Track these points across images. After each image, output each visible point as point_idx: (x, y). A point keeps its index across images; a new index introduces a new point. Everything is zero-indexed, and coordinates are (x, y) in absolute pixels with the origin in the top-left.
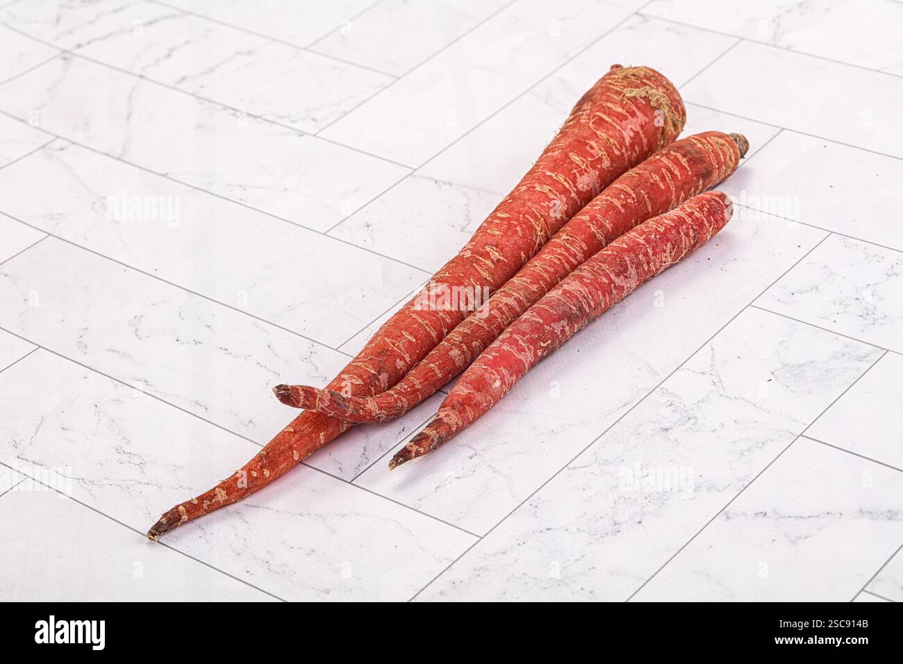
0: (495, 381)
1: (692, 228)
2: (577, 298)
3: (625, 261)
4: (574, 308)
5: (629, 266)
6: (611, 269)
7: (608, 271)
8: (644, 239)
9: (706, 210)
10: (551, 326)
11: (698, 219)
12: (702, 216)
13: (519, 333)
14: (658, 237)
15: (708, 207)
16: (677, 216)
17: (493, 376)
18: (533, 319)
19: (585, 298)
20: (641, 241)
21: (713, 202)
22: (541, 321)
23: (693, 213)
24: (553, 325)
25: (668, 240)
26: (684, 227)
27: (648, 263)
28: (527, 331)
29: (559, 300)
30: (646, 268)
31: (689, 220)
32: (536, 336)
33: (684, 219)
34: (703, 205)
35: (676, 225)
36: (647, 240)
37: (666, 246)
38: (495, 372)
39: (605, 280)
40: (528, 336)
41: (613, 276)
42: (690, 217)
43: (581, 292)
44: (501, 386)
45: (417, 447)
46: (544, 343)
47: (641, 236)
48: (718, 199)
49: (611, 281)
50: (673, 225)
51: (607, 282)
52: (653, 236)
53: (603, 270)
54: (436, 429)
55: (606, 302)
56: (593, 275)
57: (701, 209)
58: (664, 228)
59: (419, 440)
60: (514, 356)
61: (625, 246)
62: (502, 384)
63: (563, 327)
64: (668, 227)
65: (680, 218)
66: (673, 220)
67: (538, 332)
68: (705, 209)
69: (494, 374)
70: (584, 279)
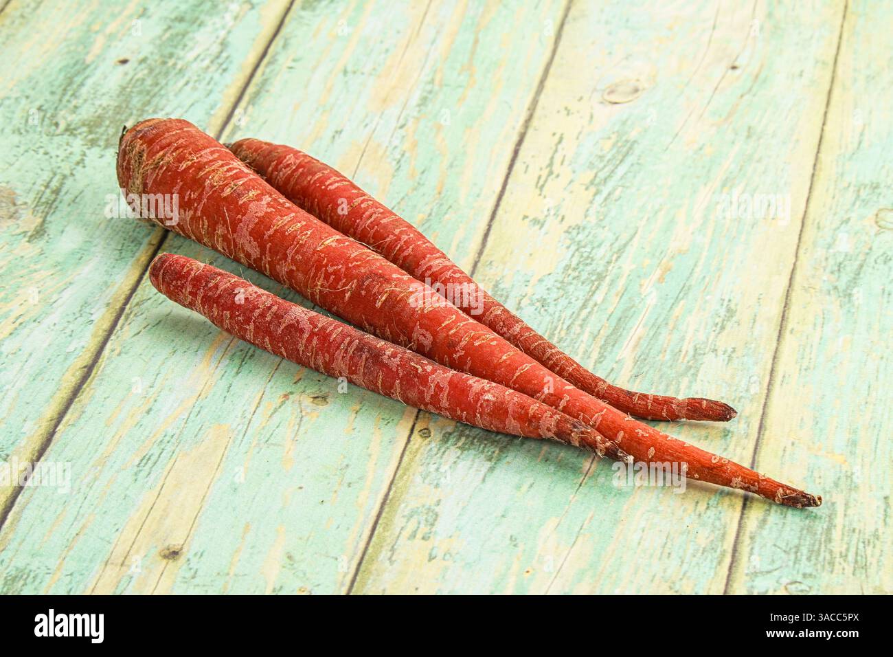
0: (488, 400)
1: (206, 285)
2: (352, 358)
3: (283, 331)
4: (364, 356)
5: (284, 325)
6: (300, 340)
7: (304, 341)
8: (249, 325)
9: (179, 282)
10: (397, 370)
11: (194, 286)
12: (188, 283)
13: (423, 398)
14: (237, 313)
15: (174, 282)
16: (204, 307)
17: (485, 405)
18: (399, 390)
19: (346, 350)
20: (252, 326)
21: (167, 279)
22: (398, 382)
23: (191, 293)
24: (394, 370)
25: (235, 302)
26: (210, 293)
27: (270, 308)
28: (416, 390)
29: (364, 374)
30: (275, 308)
31: (201, 293)
32: (416, 380)
33: (203, 298)
34: (176, 287)
35: (214, 303)
36: (248, 321)
38: (479, 405)
39: (315, 341)
40: (421, 387)
41: (306, 335)
42: (196, 294)
43: (343, 357)
44: (489, 391)
45: (598, 445)
46: (417, 369)
47: (246, 329)
48: (161, 276)
49: (312, 334)
50: (215, 305)
51: (315, 338)
52: (240, 318)
53: (306, 347)
54: (570, 434)
55: (335, 328)
56: (317, 354)
57: (182, 286)
58: (225, 312)
59: (590, 446)
60: (449, 392)
61: (267, 339)
62: (485, 392)
63: (389, 358)
64: (221, 308)
65: (203, 303)
66: (211, 307)
67: (411, 379)
68: (179, 284)
69: (482, 404)
70: (327, 360)
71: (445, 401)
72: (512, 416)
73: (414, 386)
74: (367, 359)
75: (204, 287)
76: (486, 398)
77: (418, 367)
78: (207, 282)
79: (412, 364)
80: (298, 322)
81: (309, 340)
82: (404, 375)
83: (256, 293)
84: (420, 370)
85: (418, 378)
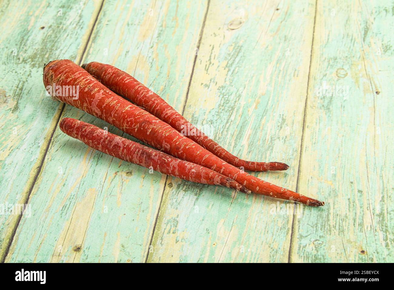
2: (140, 157)
3: (112, 147)
4: (144, 156)
5: (113, 145)
6: (119, 151)
9: (71, 129)
10: (158, 161)
11: (77, 131)
12: (74, 130)
13: (168, 171)
14: (94, 141)
15: (69, 129)
16: (81, 138)
17: (192, 174)
18: (159, 169)
19: (137, 154)
20: (100, 146)
21: (66, 128)
22: (158, 166)
23: (76, 134)
24: (156, 161)
25: (93, 136)
26: (83, 134)
27: (107, 138)
28: (165, 169)
29: (145, 163)
30: (109, 138)
31: (80, 133)
33: (81, 135)
34: (70, 131)
35: (85, 137)
36: (99, 144)
37: (95, 136)
38: (190, 174)
39: (125, 151)
40: (167, 168)
41: (121, 149)
43: (137, 157)
44: (193, 168)
45: (237, 187)
48: (64, 127)
49: (124, 148)
51: (125, 150)
52: (96, 143)
53: (122, 153)
54: (226, 184)
55: (132, 145)
56: (126, 156)
57: (73, 131)
58: (90, 140)
59: (234, 188)
60: (178, 169)
61: (107, 150)
63: (154, 156)
64: (88, 139)
65: (81, 137)
66: (84, 139)
67: (163, 164)
70: (131, 158)
71: (177, 172)
72: (203, 177)
73: (164, 167)
74: (146, 157)
75: (81, 131)
76: (193, 171)
77: (165, 159)
78: (82, 129)
79: (163, 158)
80: (118, 143)
81: (123, 150)
82: (160, 163)
83: (101, 132)
84: (166, 161)
85: (166, 164)
